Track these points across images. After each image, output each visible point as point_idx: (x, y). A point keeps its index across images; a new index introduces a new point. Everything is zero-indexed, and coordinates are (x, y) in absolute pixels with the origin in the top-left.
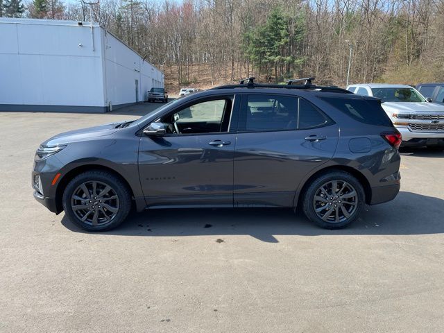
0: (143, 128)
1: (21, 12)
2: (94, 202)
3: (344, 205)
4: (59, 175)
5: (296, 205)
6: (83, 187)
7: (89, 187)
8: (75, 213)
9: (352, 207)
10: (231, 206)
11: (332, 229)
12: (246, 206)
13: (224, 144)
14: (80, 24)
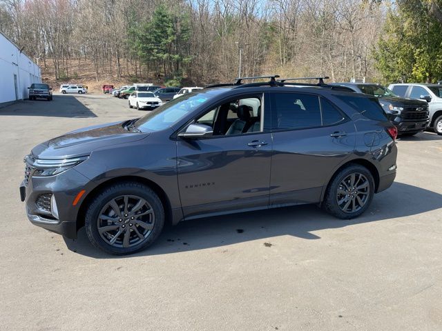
0: (177, 131)
2: (124, 220)
3: (359, 195)
4: (84, 192)
6: (113, 203)
7: (120, 202)
8: (102, 236)
9: (364, 196)
10: (266, 208)
11: (350, 219)
12: (279, 206)
13: (262, 145)
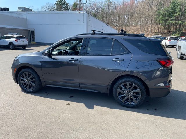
1: (69, 9)
3: (134, 96)
5: (108, 92)
10: (79, 89)
12: (85, 90)
14: (79, 12)
